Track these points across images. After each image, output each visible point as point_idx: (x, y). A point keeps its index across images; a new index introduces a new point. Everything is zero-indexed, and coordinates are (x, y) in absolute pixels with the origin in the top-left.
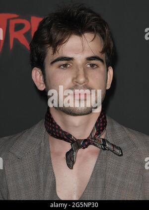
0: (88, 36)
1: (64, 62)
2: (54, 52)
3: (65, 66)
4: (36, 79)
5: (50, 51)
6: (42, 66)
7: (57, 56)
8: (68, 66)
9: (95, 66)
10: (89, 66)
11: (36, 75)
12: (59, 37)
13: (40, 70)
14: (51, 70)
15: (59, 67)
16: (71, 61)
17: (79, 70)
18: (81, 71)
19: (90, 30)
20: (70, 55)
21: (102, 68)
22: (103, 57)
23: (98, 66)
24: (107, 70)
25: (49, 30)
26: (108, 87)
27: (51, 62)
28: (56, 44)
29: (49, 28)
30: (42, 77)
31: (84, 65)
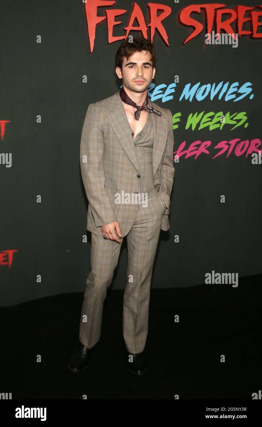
0: (144, 52)
1: (132, 65)
2: (127, 60)
3: (132, 67)
4: (118, 73)
5: (125, 59)
6: (121, 67)
7: (129, 62)
8: (133, 67)
9: (147, 68)
10: (143, 67)
11: (118, 71)
12: (129, 52)
13: (120, 69)
14: (125, 69)
15: (129, 67)
16: (135, 65)
17: (139, 69)
18: (140, 71)
19: (145, 49)
20: (135, 62)
21: (151, 69)
22: (151, 63)
23: (148, 68)
24: (153, 70)
25: (125, 49)
26: (153, 78)
27: (125, 65)
28: (128, 56)
29: (125, 47)
30: (121, 72)
31: (142, 66)
